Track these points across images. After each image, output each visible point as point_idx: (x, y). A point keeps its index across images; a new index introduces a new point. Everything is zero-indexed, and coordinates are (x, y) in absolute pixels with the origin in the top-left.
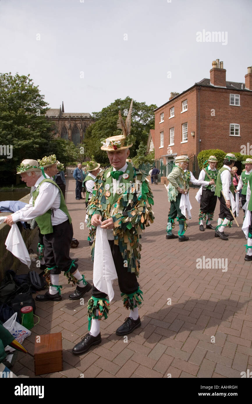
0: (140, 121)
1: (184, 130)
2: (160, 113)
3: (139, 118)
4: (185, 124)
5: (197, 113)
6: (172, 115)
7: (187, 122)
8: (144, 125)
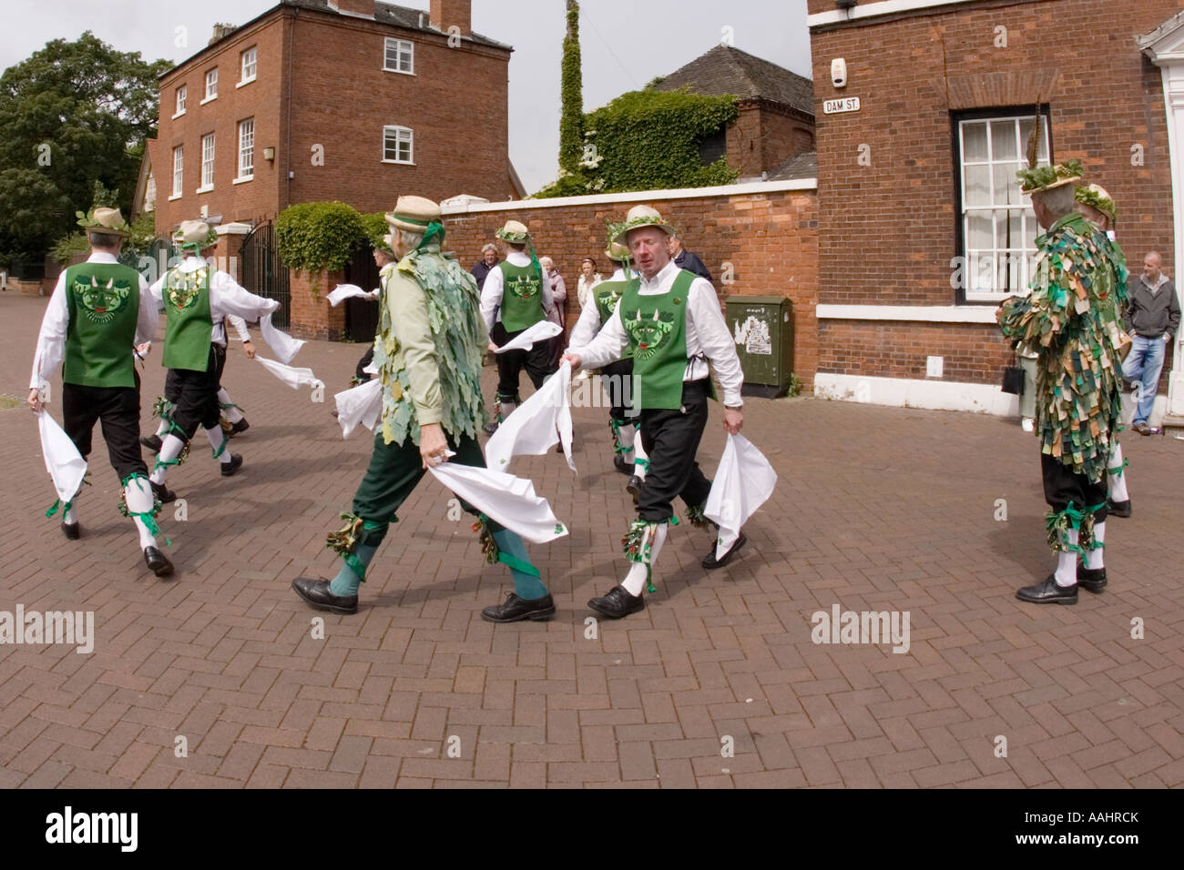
0: (119, 110)
1: (245, 144)
2: (176, 85)
3: (119, 102)
4: (247, 121)
5: (283, 90)
6: (211, 94)
7: (253, 116)
8: (134, 125)
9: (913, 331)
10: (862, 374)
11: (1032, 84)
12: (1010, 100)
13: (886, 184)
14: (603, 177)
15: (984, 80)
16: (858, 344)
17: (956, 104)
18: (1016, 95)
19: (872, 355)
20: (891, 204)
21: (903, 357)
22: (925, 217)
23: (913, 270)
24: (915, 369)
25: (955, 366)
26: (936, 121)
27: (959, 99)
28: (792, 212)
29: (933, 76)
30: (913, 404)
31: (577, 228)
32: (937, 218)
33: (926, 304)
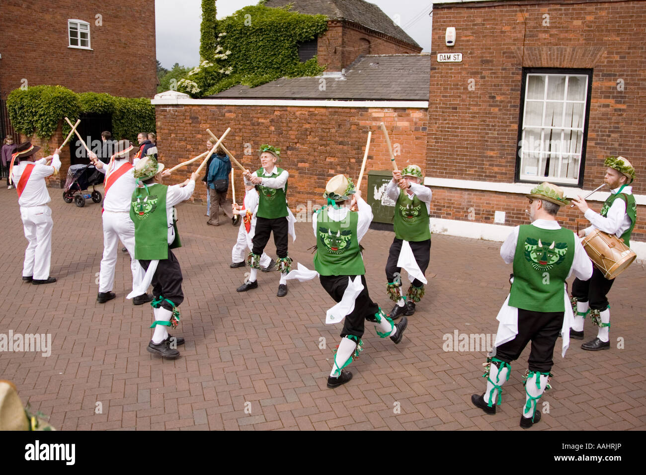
9: (487, 196)
10: (453, 219)
11: (583, 55)
12: (566, 65)
13: (476, 109)
14: (230, 65)
15: (550, 51)
16: (450, 201)
17: (528, 64)
18: (571, 61)
19: (459, 208)
20: (477, 121)
21: (479, 210)
22: (499, 130)
23: (488, 161)
24: (487, 217)
25: (513, 217)
26: (513, 73)
27: (531, 61)
28: (410, 121)
29: (515, 44)
30: (486, 238)
31: (261, 120)
32: (507, 132)
33: (496, 181)
